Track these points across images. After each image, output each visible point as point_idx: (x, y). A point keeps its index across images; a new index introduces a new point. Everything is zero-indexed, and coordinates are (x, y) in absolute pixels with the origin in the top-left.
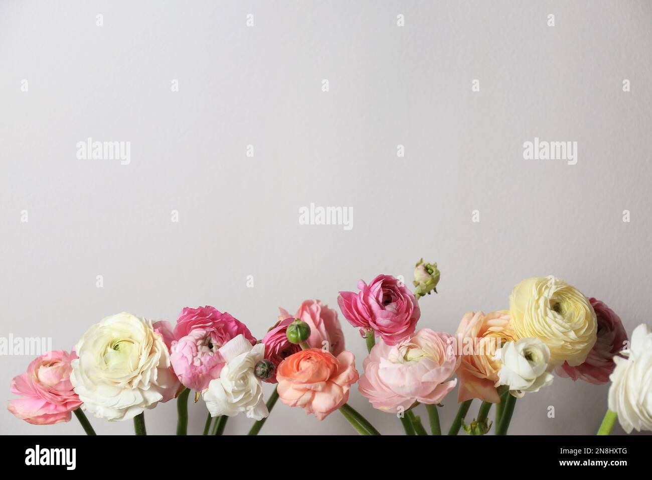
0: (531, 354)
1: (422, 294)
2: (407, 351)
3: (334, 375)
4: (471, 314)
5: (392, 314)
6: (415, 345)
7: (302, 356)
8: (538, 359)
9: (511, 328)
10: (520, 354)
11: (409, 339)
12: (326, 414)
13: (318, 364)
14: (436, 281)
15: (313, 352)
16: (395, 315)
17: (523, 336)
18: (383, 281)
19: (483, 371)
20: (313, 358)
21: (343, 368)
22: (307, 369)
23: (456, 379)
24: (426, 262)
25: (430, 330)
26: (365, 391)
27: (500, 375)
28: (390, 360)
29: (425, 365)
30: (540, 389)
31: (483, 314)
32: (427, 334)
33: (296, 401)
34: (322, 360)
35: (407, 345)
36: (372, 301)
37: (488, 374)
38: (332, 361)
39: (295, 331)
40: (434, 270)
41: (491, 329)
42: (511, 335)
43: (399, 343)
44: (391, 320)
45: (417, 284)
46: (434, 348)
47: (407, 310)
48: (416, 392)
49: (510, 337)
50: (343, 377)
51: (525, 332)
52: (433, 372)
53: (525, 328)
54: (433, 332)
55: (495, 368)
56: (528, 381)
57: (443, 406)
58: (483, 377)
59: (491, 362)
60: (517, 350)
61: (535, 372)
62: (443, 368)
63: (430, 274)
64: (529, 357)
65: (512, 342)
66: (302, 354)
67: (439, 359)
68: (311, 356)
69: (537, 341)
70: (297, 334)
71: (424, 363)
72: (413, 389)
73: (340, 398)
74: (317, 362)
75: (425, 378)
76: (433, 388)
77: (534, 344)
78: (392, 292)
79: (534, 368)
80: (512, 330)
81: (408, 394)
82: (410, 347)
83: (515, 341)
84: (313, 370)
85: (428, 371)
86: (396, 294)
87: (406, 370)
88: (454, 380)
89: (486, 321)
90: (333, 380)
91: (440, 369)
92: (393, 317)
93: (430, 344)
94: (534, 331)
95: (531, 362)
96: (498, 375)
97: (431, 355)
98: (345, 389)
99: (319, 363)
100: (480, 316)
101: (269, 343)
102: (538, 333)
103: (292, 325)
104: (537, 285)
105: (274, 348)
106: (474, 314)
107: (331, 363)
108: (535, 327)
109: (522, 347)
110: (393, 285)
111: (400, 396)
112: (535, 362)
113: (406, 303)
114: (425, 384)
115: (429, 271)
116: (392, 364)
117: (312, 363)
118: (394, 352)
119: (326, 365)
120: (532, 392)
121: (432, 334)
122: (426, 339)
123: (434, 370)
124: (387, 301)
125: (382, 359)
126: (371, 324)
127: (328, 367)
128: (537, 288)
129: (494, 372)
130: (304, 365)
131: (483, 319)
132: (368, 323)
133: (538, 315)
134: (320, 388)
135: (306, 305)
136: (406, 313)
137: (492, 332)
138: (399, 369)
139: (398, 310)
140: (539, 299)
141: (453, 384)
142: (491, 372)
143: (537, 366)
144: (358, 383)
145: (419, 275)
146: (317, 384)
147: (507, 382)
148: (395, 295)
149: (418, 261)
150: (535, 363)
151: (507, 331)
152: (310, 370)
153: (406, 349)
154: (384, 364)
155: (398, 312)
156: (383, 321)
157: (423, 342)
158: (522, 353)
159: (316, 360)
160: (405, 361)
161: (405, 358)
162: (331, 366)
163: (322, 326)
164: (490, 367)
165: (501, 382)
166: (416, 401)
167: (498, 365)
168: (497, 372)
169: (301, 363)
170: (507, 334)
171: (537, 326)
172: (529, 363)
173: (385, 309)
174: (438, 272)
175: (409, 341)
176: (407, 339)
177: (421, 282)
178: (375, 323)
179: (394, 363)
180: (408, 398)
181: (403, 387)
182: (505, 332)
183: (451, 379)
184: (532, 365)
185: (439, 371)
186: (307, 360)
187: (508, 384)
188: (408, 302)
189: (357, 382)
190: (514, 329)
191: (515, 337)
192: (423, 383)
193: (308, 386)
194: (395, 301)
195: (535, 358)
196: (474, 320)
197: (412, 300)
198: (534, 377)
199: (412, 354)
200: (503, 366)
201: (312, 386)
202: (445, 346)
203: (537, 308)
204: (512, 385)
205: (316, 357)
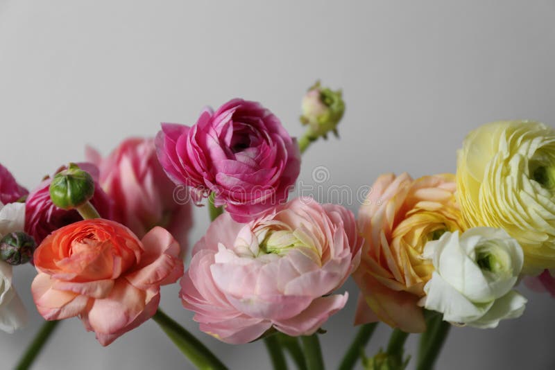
0: (488, 257)
1: (312, 139)
2: (268, 236)
3: (132, 268)
4: (389, 177)
5: (245, 168)
6: (282, 224)
7: (77, 231)
8: (502, 267)
9: (455, 205)
10: (469, 257)
11: (274, 214)
12: (113, 336)
13: (99, 248)
14: (336, 117)
15: (96, 227)
16: (251, 170)
17: (476, 223)
18: (237, 110)
19: (399, 278)
20: (96, 236)
21: (150, 256)
22: (78, 256)
23: (347, 294)
24: (324, 86)
25: (312, 201)
26: (186, 300)
27: (429, 289)
28: (234, 250)
29: (293, 264)
30: (500, 323)
31: (411, 180)
32: (306, 208)
33: (57, 310)
34: (109, 241)
35: (269, 224)
36: (212, 142)
37: (408, 284)
38: (129, 243)
39: (63, 186)
40: (336, 99)
41: (420, 205)
42: (454, 218)
43: (256, 220)
44: (242, 179)
45: (305, 121)
46: (316, 233)
47: (276, 164)
48: (272, 311)
49: (453, 222)
50: (147, 273)
51: (480, 214)
52: (305, 277)
53: (482, 209)
54: (317, 204)
55: (422, 274)
56: (479, 305)
57: (325, 332)
58: (400, 288)
59: (415, 264)
60: (463, 249)
61: (492, 291)
62: (324, 273)
63: (328, 105)
64: (483, 262)
65: (456, 234)
66: (77, 227)
67: (321, 253)
68: (93, 232)
69: (502, 234)
70: (66, 192)
71: (291, 260)
72: (265, 307)
73: (137, 309)
74: (99, 244)
75: (290, 288)
76: (303, 306)
77: (497, 239)
78: (252, 128)
79: (492, 284)
80: (457, 210)
81: (257, 315)
82: (273, 228)
83: (462, 230)
84: (88, 259)
85: (298, 275)
86: (259, 134)
87: (258, 270)
88: (343, 294)
89: (413, 190)
90: (128, 278)
91: (319, 273)
92: (247, 172)
93: (309, 227)
94: (495, 213)
95: (488, 272)
96: (426, 289)
97: (307, 245)
98: (150, 294)
99: (102, 247)
100: (405, 180)
101: (34, 203)
102: (504, 219)
103: (62, 176)
104: (509, 133)
105: (44, 211)
106: (394, 178)
107: (126, 247)
108: (498, 207)
109: (472, 243)
110: (256, 118)
111: (244, 316)
112: (494, 272)
113: (274, 149)
114: (289, 300)
115: (328, 101)
116: (236, 257)
117: (90, 247)
118: (245, 236)
119: (116, 251)
120: (484, 327)
121: (315, 208)
122: (302, 217)
123: (308, 275)
124: (240, 143)
125: (221, 246)
126: (207, 182)
127: (120, 254)
128: (507, 139)
129: (419, 280)
130: (77, 247)
131: (407, 188)
132: (202, 181)
133: (506, 186)
134: (99, 292)
135: (129, 147)
136: (273, 167)
137: (421, 211)
138: (246, 269)
139: (258, 162)
140: (508, 160)
141: (341, 301)
142: (413, 281)
143: (499, 280)
144: (180, 283)
145: (310, 106)
146: (94, 283)
147: (439, 306)
148: (256, 135)
149: (312, 83)
150: (493, 275)
151: (449, 210)
152: (83, 257)
153: (265, 232)
154: (223, 256)
155: (258, 165)
156: (226, 178)
157: (297, 221)
158: (473, 255)
159: (99, 240)
160: (262, 252)
161: (263, 247)
162: (125, 253)
163: (149, 180)
164: (413, 272)
165: (429, 303)
166: (272, 327)
167: (427, 269)
168: (426, 282)
169: (73, 243)
170: (449, 215)
171: (503, 205)
172: (484, 274)
173: (235, 159)
174: (342, 104)
175: (273, 217)
176: (268, 213)
177: (313, 119)
178: (214, 182)
179: (239, 255)
180: (259, 320)
181: (248, 302)
182: (445, 213)
183: (338, 290)
184: (489, 279)
185: (316, 278)
186: (85, 240)
187: (442, 311)
188: (280, 149)
189: (178, 282)
190: (461, 209)
191: (461, 222)
192: (285, 297)
193: (76, 287)
194: (255, 145)
195: (497, 266)
196: (393, 188)
197: (286, 147)
198: (491, 300)
199: (276, 241)
200: (435, 274)
201: (84, 287)
202: (335, 231)
203: (506, 173)
204: (450, 313)
205: (101, 236)
